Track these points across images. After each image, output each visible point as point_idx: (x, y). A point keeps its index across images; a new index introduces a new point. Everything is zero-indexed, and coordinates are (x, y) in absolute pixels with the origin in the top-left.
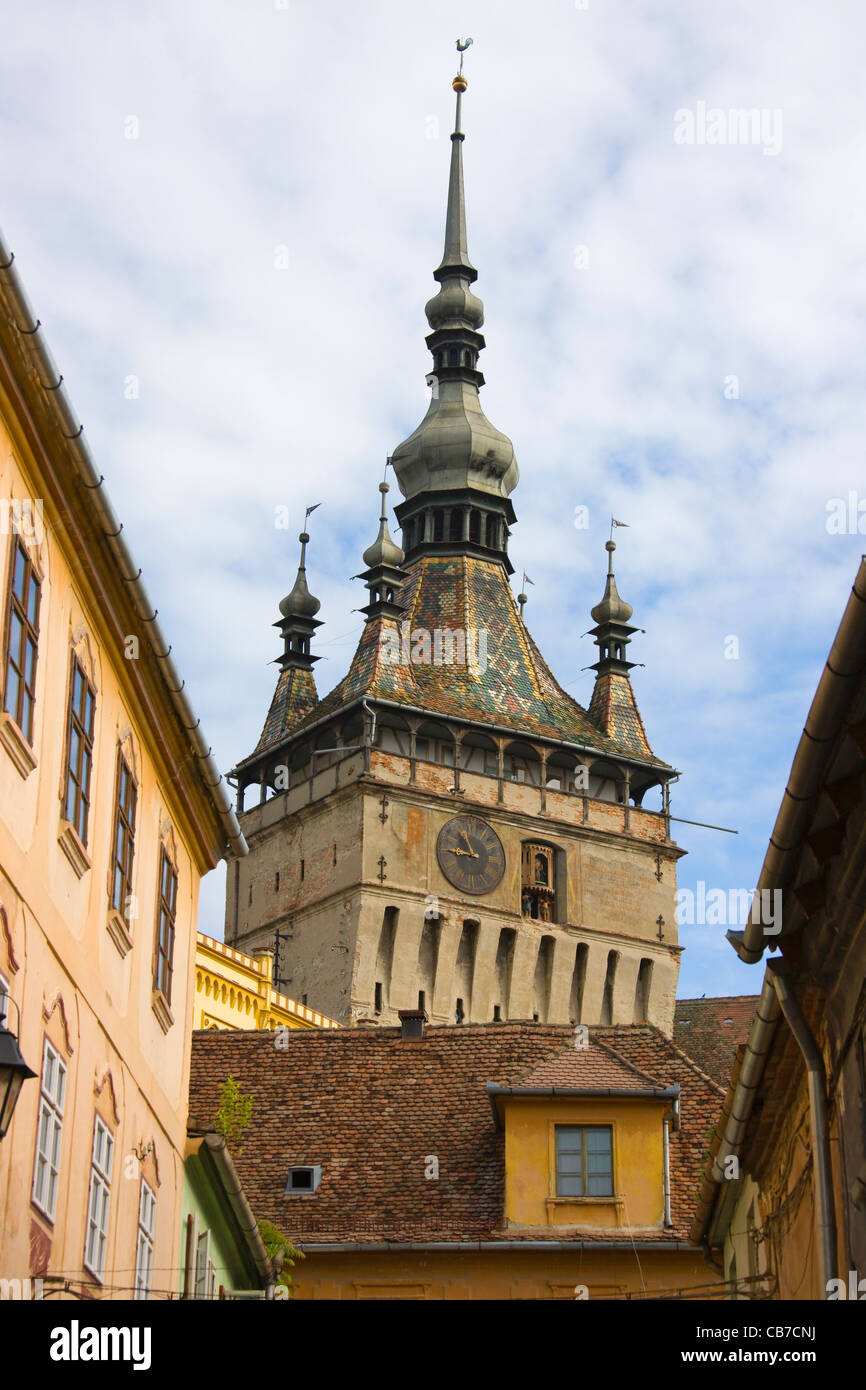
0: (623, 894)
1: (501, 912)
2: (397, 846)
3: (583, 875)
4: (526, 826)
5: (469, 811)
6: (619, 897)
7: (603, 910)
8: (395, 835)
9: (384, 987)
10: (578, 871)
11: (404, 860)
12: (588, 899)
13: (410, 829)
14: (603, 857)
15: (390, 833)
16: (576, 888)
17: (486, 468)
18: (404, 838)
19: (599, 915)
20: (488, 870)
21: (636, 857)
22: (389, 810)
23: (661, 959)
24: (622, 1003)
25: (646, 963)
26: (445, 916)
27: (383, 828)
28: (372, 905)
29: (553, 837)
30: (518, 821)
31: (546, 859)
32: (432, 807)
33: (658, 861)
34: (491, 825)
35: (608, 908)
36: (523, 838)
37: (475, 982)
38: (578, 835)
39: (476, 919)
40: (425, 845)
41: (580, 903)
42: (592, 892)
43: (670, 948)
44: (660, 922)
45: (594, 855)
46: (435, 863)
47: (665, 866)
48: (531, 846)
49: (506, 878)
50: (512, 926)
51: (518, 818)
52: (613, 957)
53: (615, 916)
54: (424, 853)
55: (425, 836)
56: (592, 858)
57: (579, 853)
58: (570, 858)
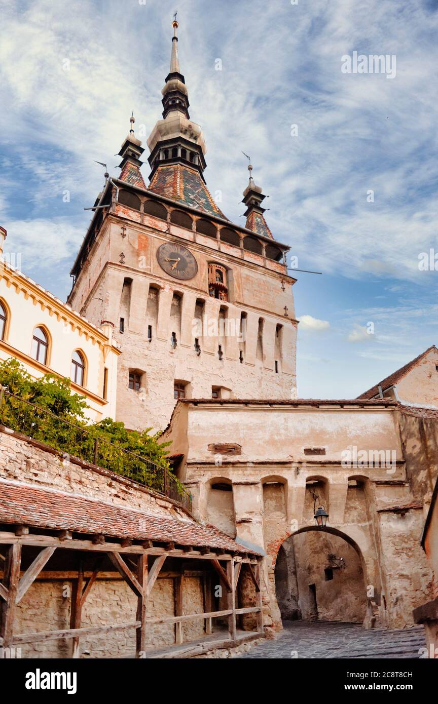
0: (265, 293)
1: (196, 289)
2: (131, 249)
3: (243, 282)
4: (209, 254)
5: (176, 241)
6: (263, 294)
7: (254, 299)
8: (131, 244)
9: (125, 321)
10: (240, 279)
11: (136, 257)
12: (245, 292)
13: (140, 244)
14: (253, 276)
15: (127, 243)
16: (239, 287)
17: (188, 133)
18: (136, 247)
19: (252, 301)
20: (187, 269)
21: (271, 279)
22: (126, 232)
23: (287, 325)
24: (268, 344)
25: (279, 327)
26: (162, 286)
27: (123, 240)
28: (116, 276)
29: (225, 262)
30: (205, 251)
31: (221, 271)
32: (153, 235)
33: (282, 282)
34: (189, 250)
35: (257, 298)
36: (209, 260)
37: (182, 323)
38: (239, 263)
39: (181, 291)
40: (149, 252)
41: (241, 294)
42: (248, 290)
43: (292, 320)
44: (285, 308)
45: (248, 274)
46: (156, 261)
47: (286, 285)
48: (213, 265)
49: (199, 275)
50: (203, 297)
51: (203, 248)
52: (261, 321)
53: (261, 302)
54: (149, 256)
55: (149, 248)
56: (247, 275)
57: (238, 272)
58: (235, 273)
